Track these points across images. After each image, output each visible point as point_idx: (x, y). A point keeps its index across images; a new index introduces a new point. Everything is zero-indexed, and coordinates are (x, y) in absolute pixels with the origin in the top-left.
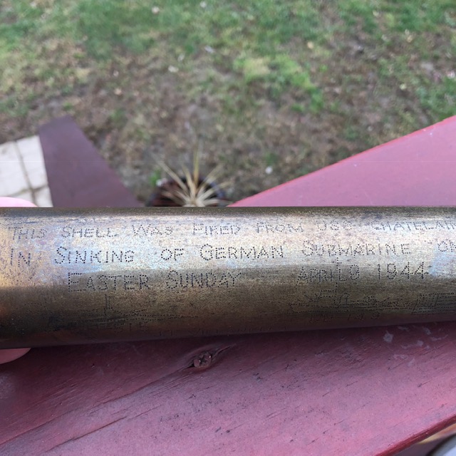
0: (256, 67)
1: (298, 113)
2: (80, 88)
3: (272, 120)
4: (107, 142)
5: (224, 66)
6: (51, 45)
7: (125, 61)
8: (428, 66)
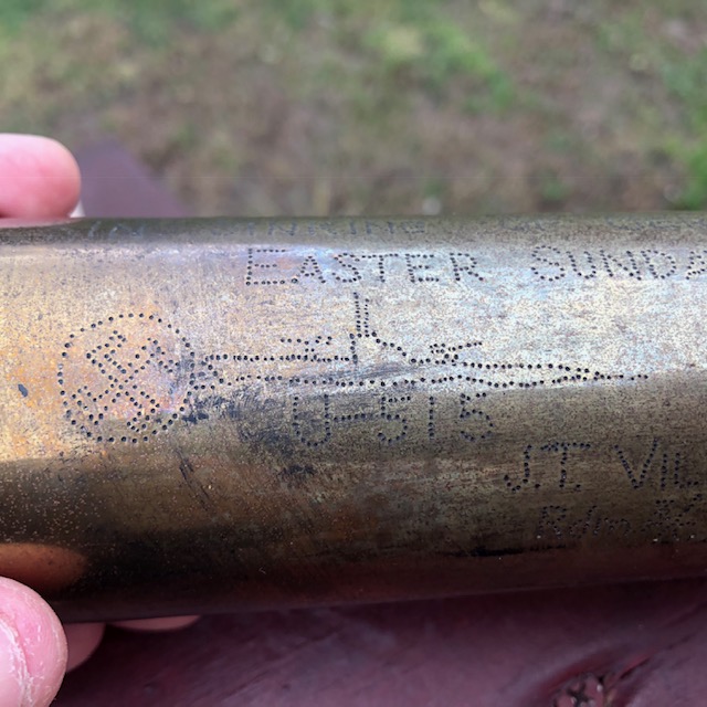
0: (402, 43)
5: (351, 44)
8: (675, 29)
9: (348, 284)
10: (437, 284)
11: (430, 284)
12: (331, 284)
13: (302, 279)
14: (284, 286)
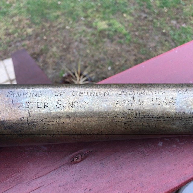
0: (102, 25)
1: (121, 44)
2: (29, 37)
3: (110, 47)
4: (41, 59)
5: (89, 25)
6: (16, 19)
7: (47, 25)
8: (174, 22)
9: (27, 108)
10: (41, 108)
11: (40, 108)
12: (25, 108)
13: (20, 107)
14: (17, 109)
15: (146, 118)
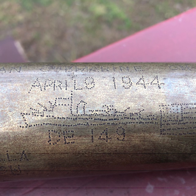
0: (100, 10)
5: (85, 10)
15: (99, 117)
